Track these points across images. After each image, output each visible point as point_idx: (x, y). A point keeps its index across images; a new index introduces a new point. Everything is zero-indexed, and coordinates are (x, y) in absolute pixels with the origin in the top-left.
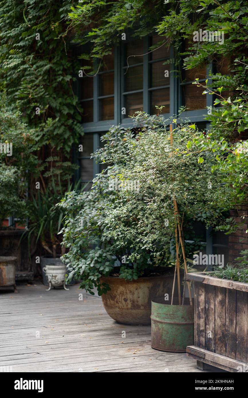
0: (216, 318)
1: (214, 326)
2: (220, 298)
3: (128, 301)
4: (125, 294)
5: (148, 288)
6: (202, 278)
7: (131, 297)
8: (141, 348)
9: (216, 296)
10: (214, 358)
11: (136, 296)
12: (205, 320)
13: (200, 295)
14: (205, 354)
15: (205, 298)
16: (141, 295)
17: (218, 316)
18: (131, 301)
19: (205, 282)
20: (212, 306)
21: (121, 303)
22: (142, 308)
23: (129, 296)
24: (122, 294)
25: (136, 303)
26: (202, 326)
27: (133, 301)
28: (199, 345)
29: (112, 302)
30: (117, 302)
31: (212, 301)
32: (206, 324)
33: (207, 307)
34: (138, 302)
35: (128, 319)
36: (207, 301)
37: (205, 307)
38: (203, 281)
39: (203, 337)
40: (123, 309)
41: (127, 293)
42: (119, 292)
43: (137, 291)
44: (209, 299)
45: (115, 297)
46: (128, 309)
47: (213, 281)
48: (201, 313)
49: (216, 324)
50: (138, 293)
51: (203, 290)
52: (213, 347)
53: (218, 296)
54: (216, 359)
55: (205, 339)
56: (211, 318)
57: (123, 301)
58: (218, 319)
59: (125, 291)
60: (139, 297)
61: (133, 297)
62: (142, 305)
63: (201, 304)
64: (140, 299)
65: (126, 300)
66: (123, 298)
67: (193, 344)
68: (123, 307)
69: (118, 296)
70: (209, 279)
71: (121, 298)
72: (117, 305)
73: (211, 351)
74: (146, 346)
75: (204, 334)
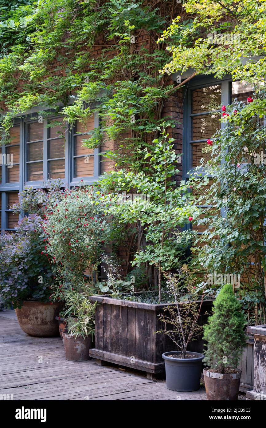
0: (112, 327)
1: (110, 333)
2: (115, 313)
3: (39, 319)
4: (36, 313)
5: (54, 309)
6: (102, 299)
7: (41, 316)
8: (52, 353)
9: (112, 312)
10: (111, 356)
11: (44, 315)
12: (104, 329)
13: (100, 312)
14: (103, 354)
15: (104, 314)
16: (48, 314)
17: (114, 326)
18: (40, 319)
19: (104, 302)
20: (109, 319)
21: (33, 320)
22: (49, 324)
23: (40, 315)
24: (34, 313)
25: (44, 320)
26: (101, 334)
27: (43, 319)
28: (99, 348)
29: (26, 320)
30: (30, 320)
31: (109, 316)
32: (104, 332)
33: (105, 320)
34: (46, 319)
35: (39, 333)
36: (105, 316)
37: (103, 320)
38: (102, 301)
39: (102, 342)
40: (34, 325)
41: (38, 313)
42: (32, 312)
43: (45, 311)
44: (106, 314)
45: (28, 316)
46: (38, 325)
47: (110, 300)
48: (100, 325)
49: (112, 332)
50: (47, 313)
51: (102, 308)
52: (110, 349)
53: (113, 312)
54: (112, 357)
55: (104, 343)
56: (108, 327)
57: (35, 319)
58: (113, 328)
59: (36, 312)
60: (47, 316)
61: (42, 316)
62: (49, 322)
63: (100, 318)
64: (48, 317)
65: (37, 318)
66: (35, 317)
67: (94, 348)
68: (34, 324)
69: (31, 315)
70: (107, 300)
71: (33, 316)
72: (30, 322)
73: (108, 351)
74: (56, 351)
75: (102, 339)
